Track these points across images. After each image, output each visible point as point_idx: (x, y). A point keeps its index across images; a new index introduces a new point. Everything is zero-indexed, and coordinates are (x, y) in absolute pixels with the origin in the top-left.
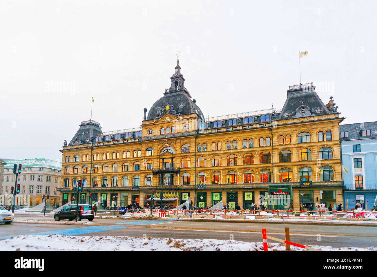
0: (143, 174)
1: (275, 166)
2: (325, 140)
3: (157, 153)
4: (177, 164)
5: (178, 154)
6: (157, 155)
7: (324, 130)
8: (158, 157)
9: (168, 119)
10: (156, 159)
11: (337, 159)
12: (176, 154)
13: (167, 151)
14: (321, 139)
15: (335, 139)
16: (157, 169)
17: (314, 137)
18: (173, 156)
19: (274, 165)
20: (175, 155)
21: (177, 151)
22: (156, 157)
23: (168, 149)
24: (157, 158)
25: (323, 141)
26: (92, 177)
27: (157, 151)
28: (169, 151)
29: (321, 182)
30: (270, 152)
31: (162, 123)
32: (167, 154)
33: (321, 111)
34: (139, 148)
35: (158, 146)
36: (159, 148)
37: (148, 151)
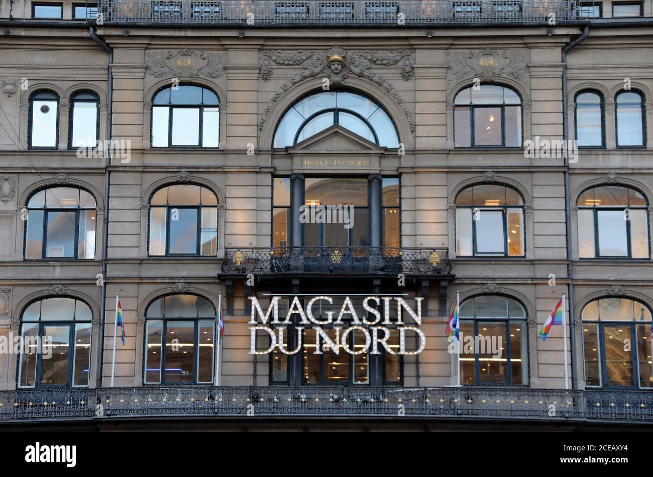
0: (131, 290)
3: (253, 131)
4: (424, 229)
5: (425, 152)
6: (246, 144)
8: (265, 160)
10: (251, 179)
12: (409, 152)
18: (385, 166)
21: (420, 131)
23: (336, 111)
24: (259, 171)
27: (254, 120)
28: (346, 121)
34: (82, 75)
35: (262, 83)
36: (272, 95)
37: (172, 107)
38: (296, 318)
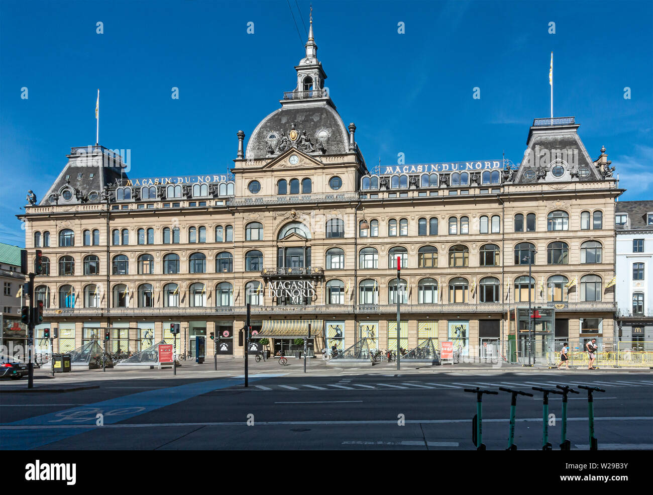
0: (241, 280)
1: (508, 272)
2: (592, 228)
3: (271, 235)
4: (317, 262)
5: (318, 239)
6: (271, 239)
7: (592, 210)
8: (275, 243)
9: (295, 162)
10: (271, 249)
11: (608, 262)
12: (315, 239)
13: (293, 231)
14: (585, 226)
15: (607, 228)
16: (271, 270)
17: (575, 221)
18: (308, 244)
19: (506, 269)
20: (313, 242)
22: (270, 243)
23: (295, 228)
24: (273, 246)
25: (588, 229)
26: (112, 284)
27: (272, 232)
28: (298, 231)
29: (582, 303)
30: (500, 244)
31: (282, 168)
32: (294, 238)
33: (587, 172)
34: (228, 221)
35: (274, 221)
36: (277, 224)
37: (251, 229)
38: (281, 288)
